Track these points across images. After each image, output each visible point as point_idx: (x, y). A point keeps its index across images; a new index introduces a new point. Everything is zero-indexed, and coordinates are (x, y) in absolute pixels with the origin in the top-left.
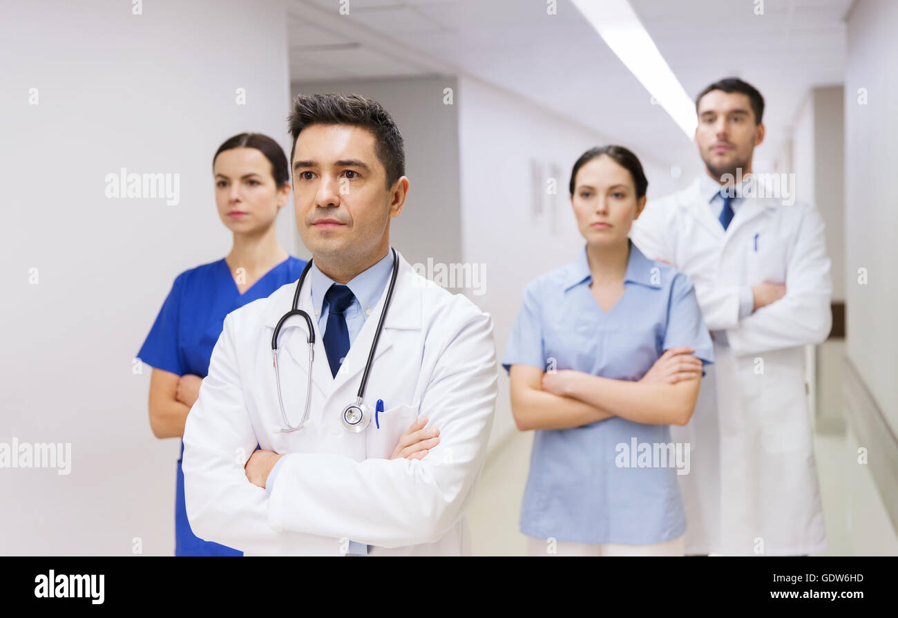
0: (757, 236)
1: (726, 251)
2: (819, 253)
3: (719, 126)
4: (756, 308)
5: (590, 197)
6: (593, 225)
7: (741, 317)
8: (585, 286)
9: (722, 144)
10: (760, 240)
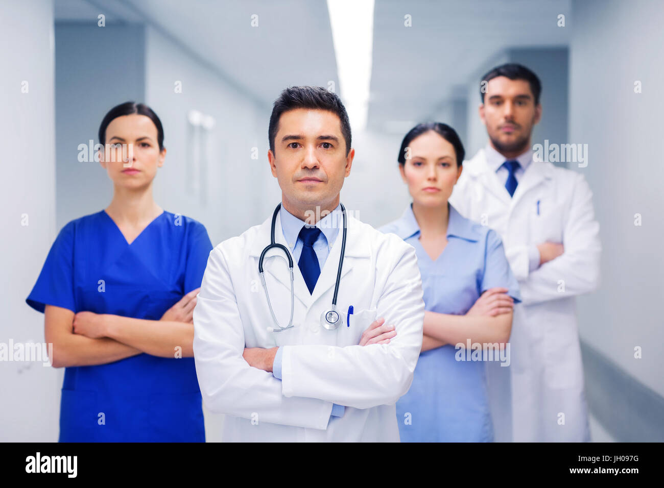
0: (538, 203)
1: (513, 215)
2: (590, 216)
3: (507, 109)
4: (542, 262)
5: (421, 166)
6: (425, 189)
7: (531, 271)
8: (415, 239)
9: (510, 125)
10: (542, 205)
